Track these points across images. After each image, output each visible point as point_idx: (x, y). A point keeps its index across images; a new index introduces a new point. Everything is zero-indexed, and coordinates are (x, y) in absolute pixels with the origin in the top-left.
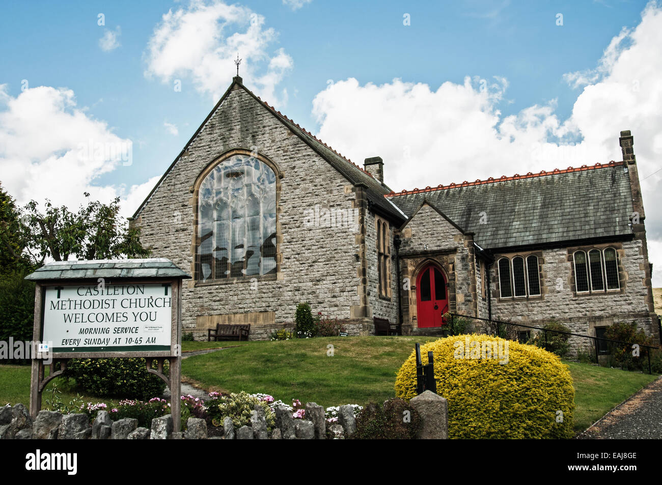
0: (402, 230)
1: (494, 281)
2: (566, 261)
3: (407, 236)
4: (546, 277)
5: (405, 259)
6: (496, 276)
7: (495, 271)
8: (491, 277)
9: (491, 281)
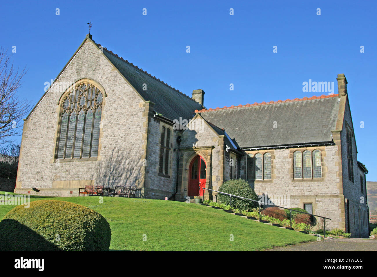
0: (182, 133)
1: (243, 169)
2: (288, 158)
3: (185, 137)
4: (275, 168)
5: (183, 152)
6: (245, 166)
7: (244, 162)
8: (241, 166)
9: (241, 169)
